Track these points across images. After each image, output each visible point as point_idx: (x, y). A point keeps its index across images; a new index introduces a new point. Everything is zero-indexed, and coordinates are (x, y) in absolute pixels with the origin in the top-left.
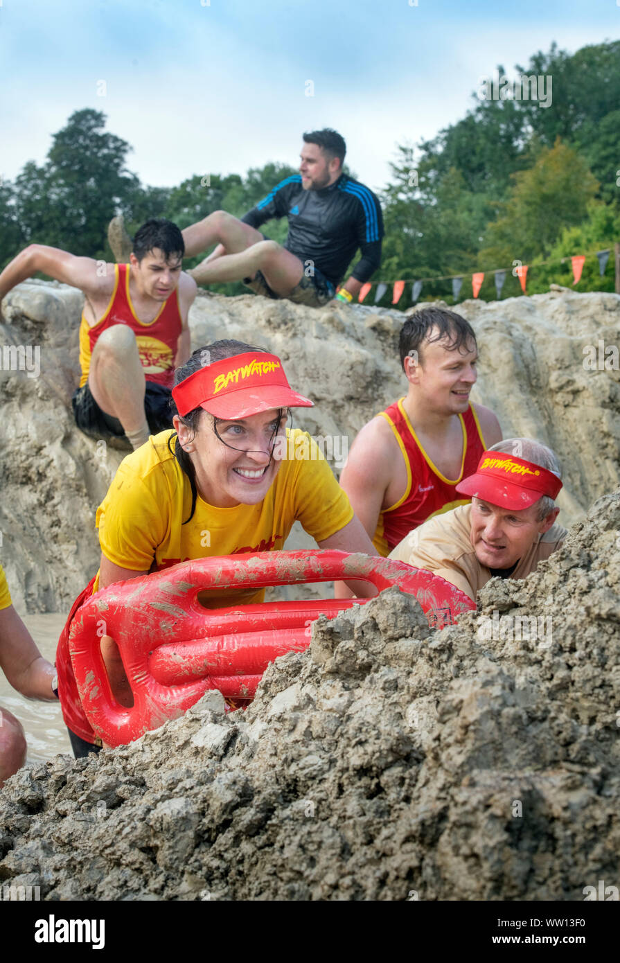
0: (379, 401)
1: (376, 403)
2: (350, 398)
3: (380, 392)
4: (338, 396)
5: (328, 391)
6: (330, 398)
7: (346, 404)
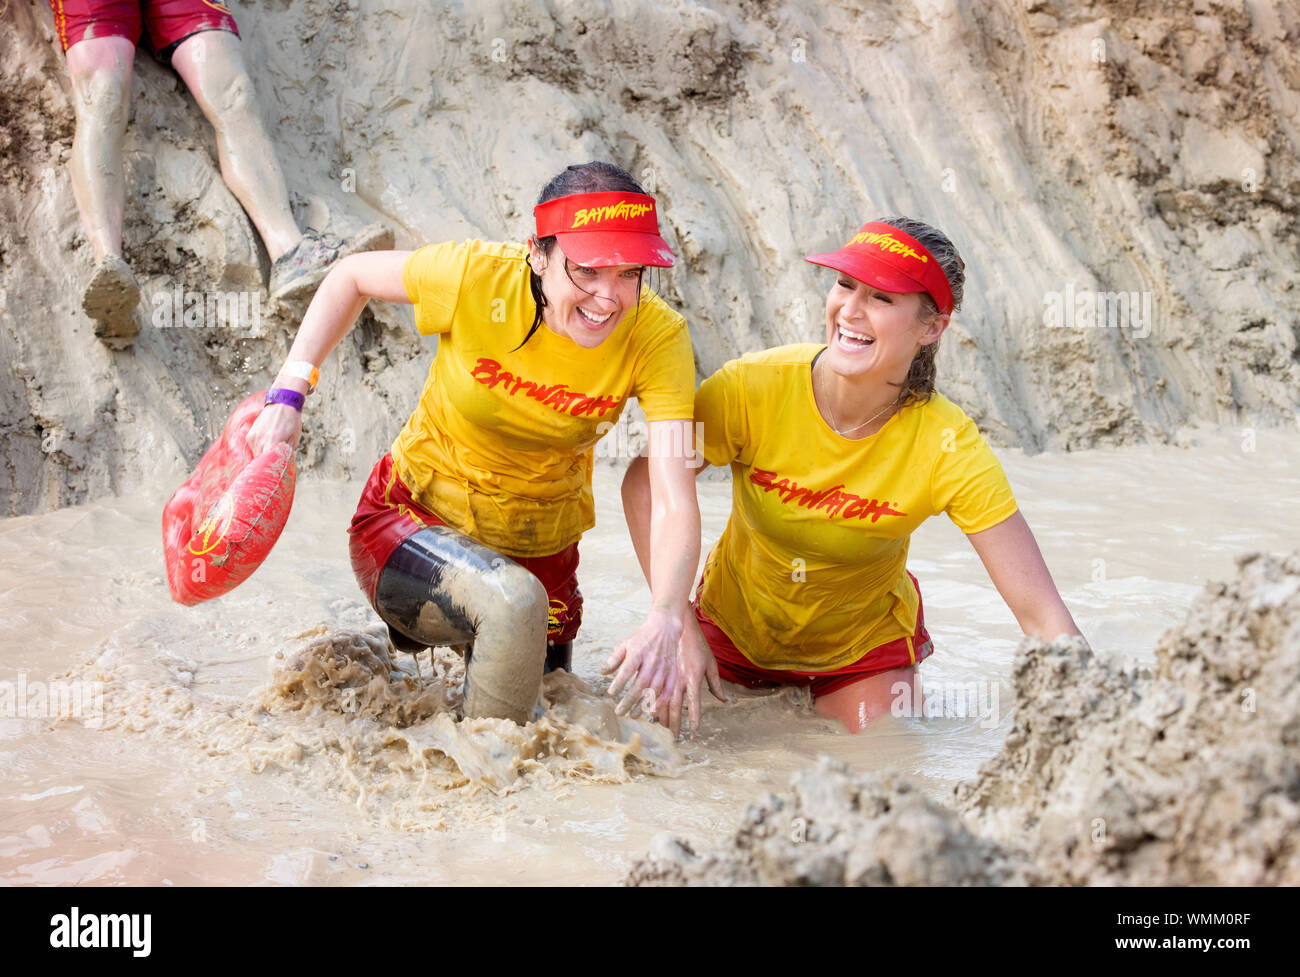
0: (739, 95)
1: (735, 98)
2: (691, 94)
3: (739, 81)
4: (670, 92)
5: (653, 84)
6: (657, 95)
7: (684, 104)
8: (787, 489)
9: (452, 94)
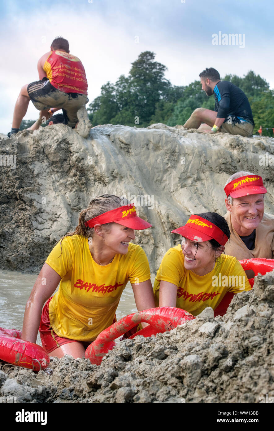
8: (88, 286)
9: (203, 176)
